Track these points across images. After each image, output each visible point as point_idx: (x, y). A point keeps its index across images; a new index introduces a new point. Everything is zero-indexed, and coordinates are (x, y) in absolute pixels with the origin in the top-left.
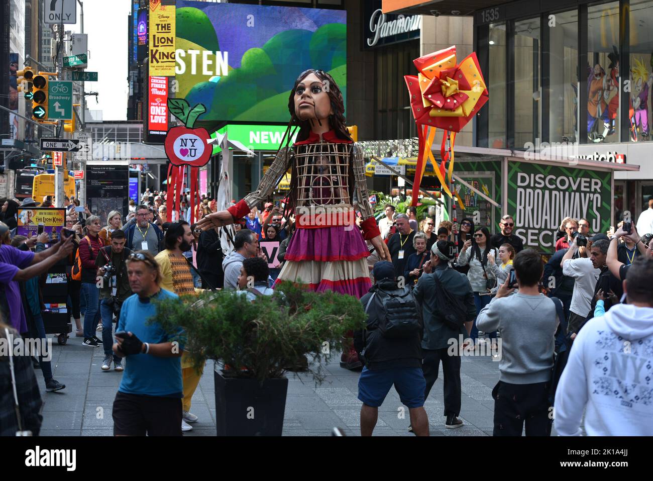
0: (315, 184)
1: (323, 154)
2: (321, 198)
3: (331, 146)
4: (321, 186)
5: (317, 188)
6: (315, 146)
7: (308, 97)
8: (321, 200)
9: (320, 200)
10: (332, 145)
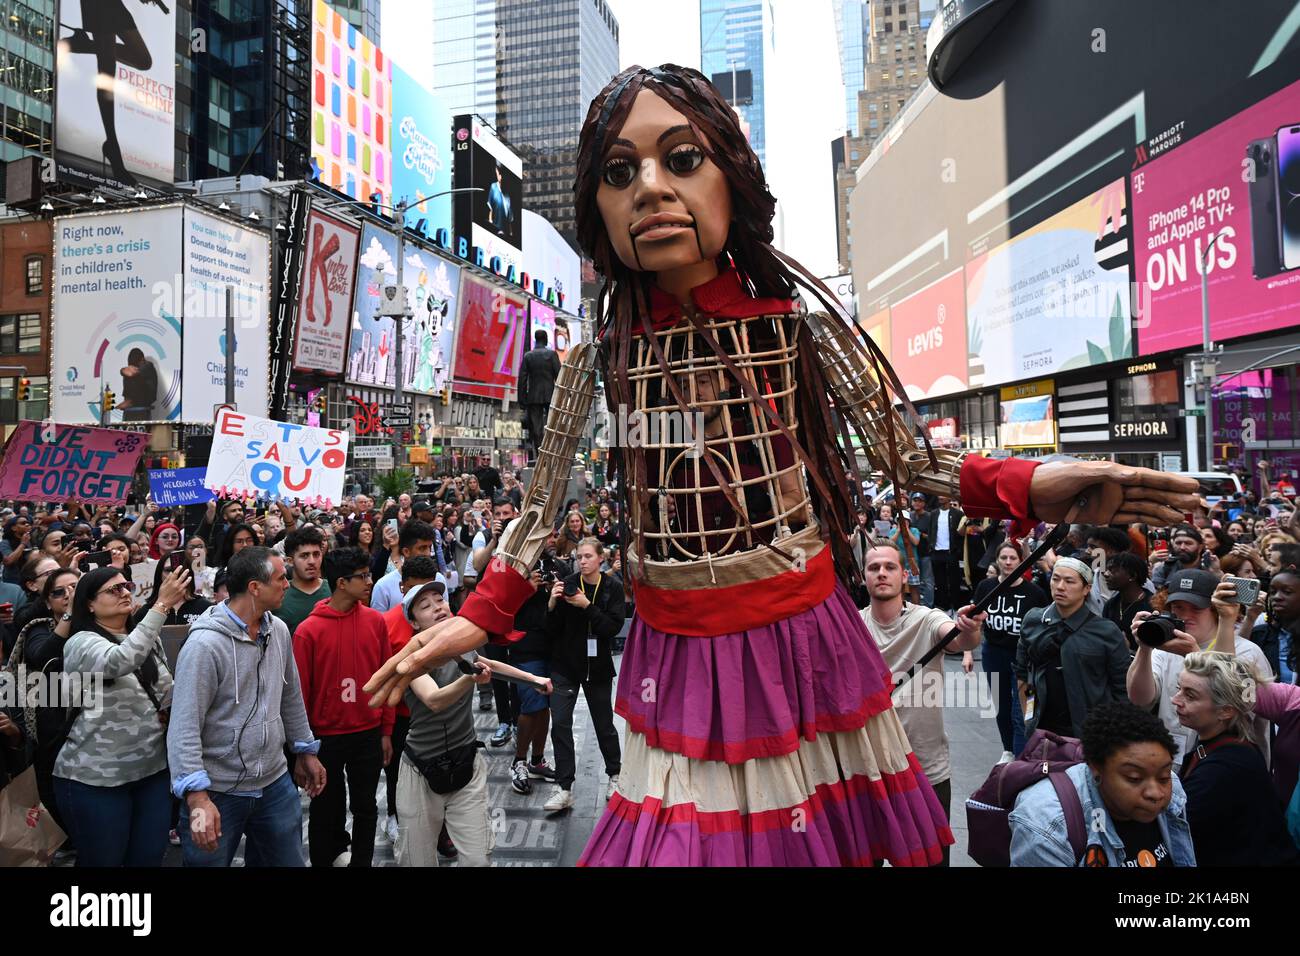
0: (676, 481)
1: (696, 365)
2: (702, 532)
3: (724, 333)
4: (698, 488)
5: (683, 495)
6: (669, 340)
7: (668, 198)
8: (703, 540)
9: (698, 538)
10: (727, 329)
